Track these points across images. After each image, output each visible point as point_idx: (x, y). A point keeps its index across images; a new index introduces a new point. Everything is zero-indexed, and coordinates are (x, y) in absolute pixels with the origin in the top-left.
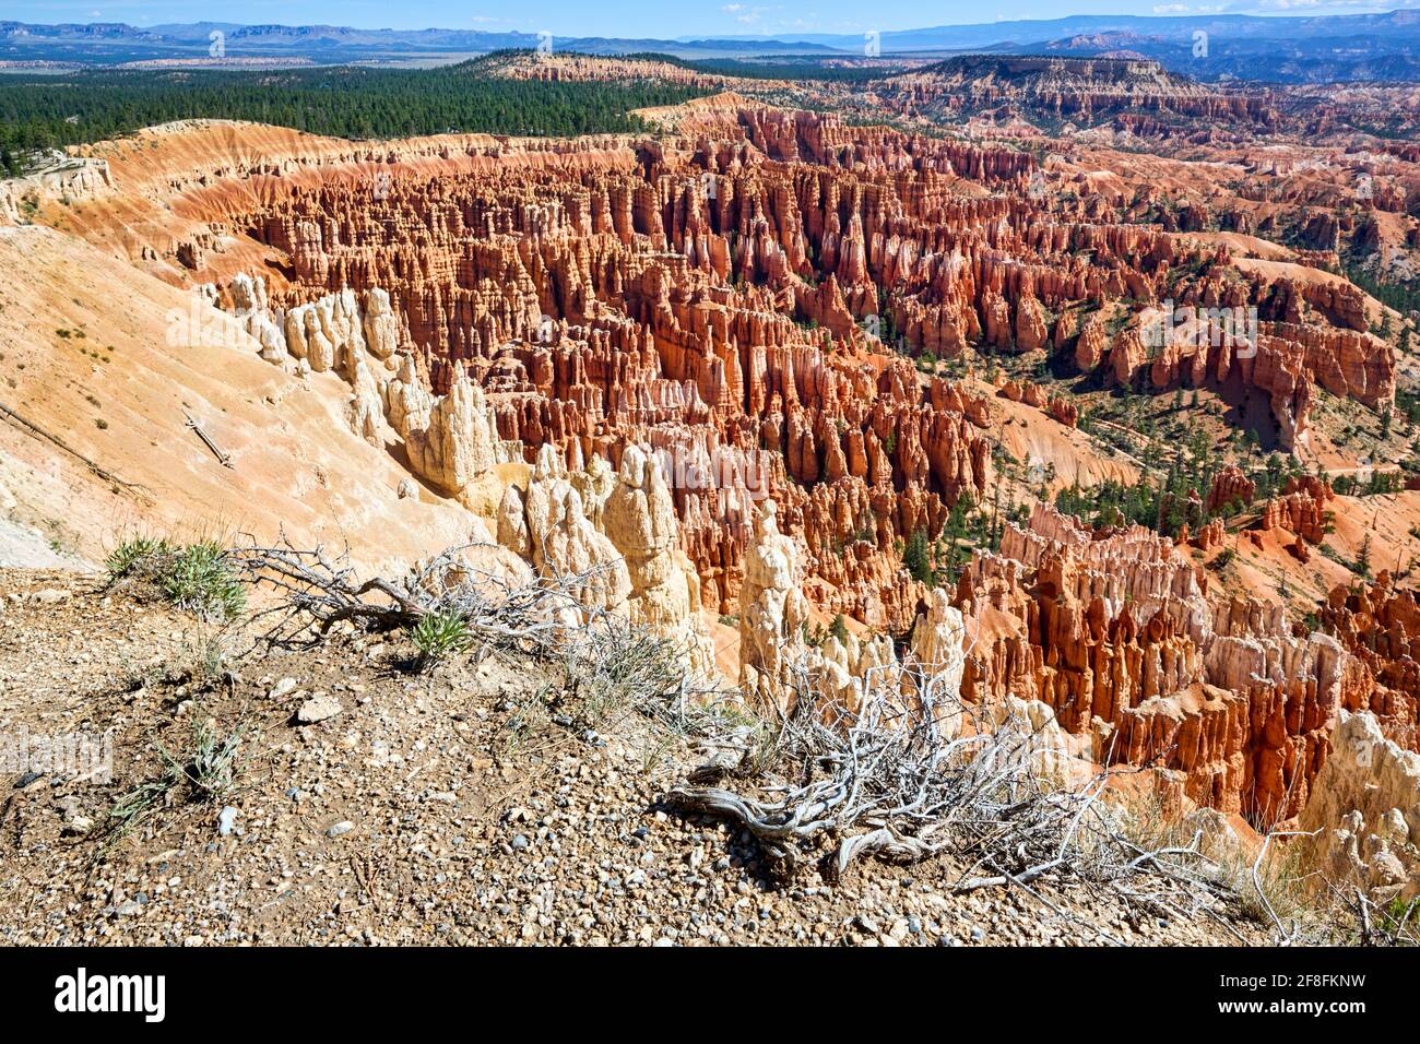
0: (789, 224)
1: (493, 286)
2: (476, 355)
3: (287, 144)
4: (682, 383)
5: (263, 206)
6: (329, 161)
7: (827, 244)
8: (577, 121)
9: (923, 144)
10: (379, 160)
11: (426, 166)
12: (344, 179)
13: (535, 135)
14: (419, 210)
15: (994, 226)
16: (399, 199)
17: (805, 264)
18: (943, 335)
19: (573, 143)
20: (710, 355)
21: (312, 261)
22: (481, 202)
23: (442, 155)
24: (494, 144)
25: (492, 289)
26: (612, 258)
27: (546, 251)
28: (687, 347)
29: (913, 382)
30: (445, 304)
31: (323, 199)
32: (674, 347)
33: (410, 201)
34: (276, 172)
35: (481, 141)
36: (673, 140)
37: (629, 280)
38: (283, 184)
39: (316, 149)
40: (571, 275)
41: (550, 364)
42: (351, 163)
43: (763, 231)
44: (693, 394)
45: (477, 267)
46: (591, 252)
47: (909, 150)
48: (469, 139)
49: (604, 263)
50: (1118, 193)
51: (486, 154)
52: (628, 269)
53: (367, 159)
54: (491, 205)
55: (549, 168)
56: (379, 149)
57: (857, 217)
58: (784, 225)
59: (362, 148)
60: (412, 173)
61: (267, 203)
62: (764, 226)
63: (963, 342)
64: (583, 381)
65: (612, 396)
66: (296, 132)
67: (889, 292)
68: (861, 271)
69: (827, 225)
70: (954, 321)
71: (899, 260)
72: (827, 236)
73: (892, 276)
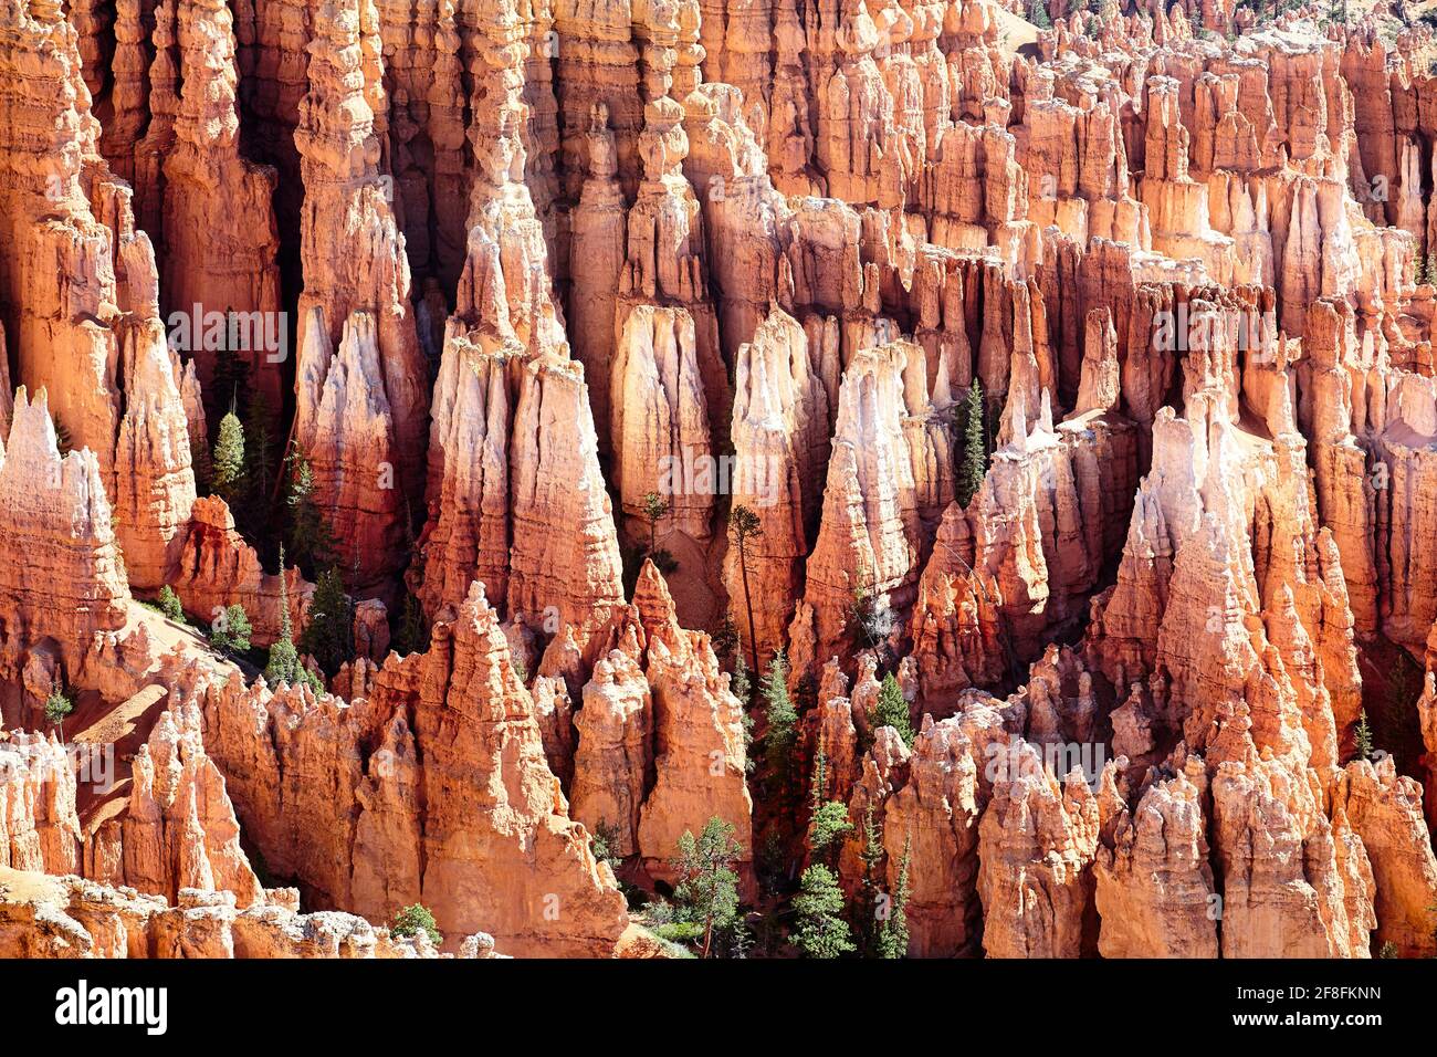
0: (73, 277)
7: (340, 394)
67: (807, 694)
68: (611, 559)
69: (317, 270)
70: (1309, 864)
71: (840, 476)
72: (334, 342)
73: (797, 583)
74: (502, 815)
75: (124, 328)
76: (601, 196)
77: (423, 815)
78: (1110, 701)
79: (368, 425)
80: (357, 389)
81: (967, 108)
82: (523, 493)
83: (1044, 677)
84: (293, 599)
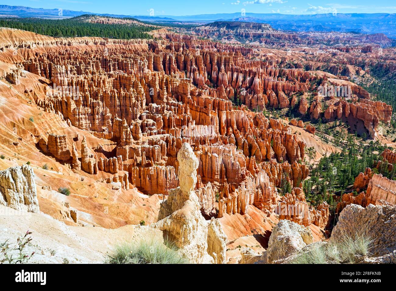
0: (202, 69)
1: (134, 90)
2: (136, 118)
3: (31, 37)
5: (25, 59)
6: (47, 44)
7: (214, 75)
8: (128, 34)
9: (219, 45)
10: (65, 45)
11: (81, 47)
12: (54, 51)
13: (116, 38)
14: (85, 62)
15: (258, 69)
16: (77, 58)
17: (207, 81)
18: (258, 104)
19: (129, 41)
20: (210, 115)
21: (61, 81)
22: (106, 60)
23: (86, 44)
24: (103, 41)
25: (133, 92)
26: (167, 80)
27: (146, 77)
28: (200, 112)
29: (266, 121)
30: (119, 98)
31: (48, 58)
32: (194, 112)
33: (81, 59)
34: (29, 47)
35: (99, 40)
36: (160, 41)
37: (173, 88)
38: (32, 52)
39: (42, 39)
40: (157, 86)
41: (162, 121)
42: (55, 45)
43: (196, 70)
45: (120, 83)
46: (159, 78)
47: (216, 47)
48: (95, 39)
49: (164, 81)
50: (277, 60)
51: (101, 44)
52: (173, 84)
53: (61, 44)
54: (110, 61)
55: (123, 49)
56: (65, 41)
57: (223, 67)
58: (200, 69)
59: (58, 40)
60: (77, 49)
61: (26, 58)
62: (196, 69)
63: (264, 106)
64: (174, 127)
66: (34, 33)
67: (237, 90)
68: (228, 83)
69: (213, 69)
70: (262, 99)
71: (239, 80)
72: (214, 72)
73: (236, 85)
74: (223, 95)
75: (204, 71)
76: (227, 66)
77: (219, 95)
78: (252, 91)
79: (215, 76)
81: (243, 63)
82: (223, 80)
83: (248, 90)
84: (212, 84)
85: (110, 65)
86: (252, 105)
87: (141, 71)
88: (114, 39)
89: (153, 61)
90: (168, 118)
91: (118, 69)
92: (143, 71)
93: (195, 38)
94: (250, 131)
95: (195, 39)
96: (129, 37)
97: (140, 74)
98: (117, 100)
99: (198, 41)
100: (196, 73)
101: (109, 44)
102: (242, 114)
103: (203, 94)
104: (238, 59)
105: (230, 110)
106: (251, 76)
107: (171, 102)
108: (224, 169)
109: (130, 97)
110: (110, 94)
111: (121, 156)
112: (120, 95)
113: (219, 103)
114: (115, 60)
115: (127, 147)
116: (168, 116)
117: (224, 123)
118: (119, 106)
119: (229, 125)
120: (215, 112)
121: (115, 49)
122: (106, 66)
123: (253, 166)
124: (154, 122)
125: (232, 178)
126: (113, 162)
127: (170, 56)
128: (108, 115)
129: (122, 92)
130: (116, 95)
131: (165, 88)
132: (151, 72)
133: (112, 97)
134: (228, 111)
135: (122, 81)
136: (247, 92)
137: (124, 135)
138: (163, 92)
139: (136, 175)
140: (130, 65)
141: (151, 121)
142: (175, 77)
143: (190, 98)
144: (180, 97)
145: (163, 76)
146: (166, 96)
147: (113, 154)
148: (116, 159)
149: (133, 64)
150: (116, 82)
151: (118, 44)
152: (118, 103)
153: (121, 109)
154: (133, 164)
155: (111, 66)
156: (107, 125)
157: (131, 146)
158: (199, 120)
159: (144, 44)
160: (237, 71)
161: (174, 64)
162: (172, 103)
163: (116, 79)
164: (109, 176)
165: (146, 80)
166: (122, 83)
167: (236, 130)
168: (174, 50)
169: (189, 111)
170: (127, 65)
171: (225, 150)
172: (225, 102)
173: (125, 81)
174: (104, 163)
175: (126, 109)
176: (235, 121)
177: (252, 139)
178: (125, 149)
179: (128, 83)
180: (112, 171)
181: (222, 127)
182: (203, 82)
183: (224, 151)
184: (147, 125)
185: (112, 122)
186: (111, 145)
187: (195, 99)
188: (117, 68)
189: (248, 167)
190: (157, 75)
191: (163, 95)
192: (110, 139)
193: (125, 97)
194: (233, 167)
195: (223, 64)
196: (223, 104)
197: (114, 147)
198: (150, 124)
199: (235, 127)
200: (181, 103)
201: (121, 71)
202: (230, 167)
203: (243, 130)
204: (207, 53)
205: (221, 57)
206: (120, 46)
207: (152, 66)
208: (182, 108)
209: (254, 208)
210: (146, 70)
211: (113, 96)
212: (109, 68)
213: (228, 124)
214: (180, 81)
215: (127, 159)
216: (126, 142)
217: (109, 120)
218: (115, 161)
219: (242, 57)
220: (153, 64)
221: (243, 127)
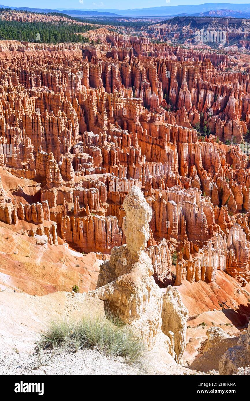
0: (156, 84)
1: (63, 114)
2: (67, 151)
4: (163, 164)
7: (173, 93)
8: (55, 36)
9: (181, 51)
13: (39, 42)
15: (235, 85)
17: (163, 101)
18: (234, 133)
19: (56, 46)
20: (167, 149)
22: (25, 72)
24: (22, 45)
25: (63, 116)
26: (107, 100)
27: (79, 96)
28: (153, 144)
29: (244, 158)
30: (44, 124)
32: (145, 144)
35: (16, 44)
36: (99, 46)
37: (116, 111)
40: (94, 108)
41: (101, 155)
44: (168, 169)
46: (97, 97)
47: (175, 54)
48: (10, 43)
49: (104, 102)
51: (18, 50)
52: (117, 105)
54: (31, 73)
55: (49, 57)
57: (185, 81)
58: (154, 85)
62: (147, 85)
63: (242, 137)
64: (117, 164)
65: (132, 171)
67: (204, 114)
68: (191, 105)
69: (172, 85)
70: (239, 127)
71: (207, 100)
72: (172, 89)
73: (203, 107)
74: (185, 121)
75: (159, 88)
76: (191, 80)
77: (179, 121)
78: (225, 116)
79: (175, 95)
80: (174, 93)
81: (213, 76)
82: (185, 100)
83: (220, 114)
84: (170, 106)
85: (31, 79)
86: (225, 136)
87: (73, 88)
88: (36, 44)
89: (88, 73)
90: (109, 152)
91: (42, 85)
92: (75, 88)
93: (146, 41)
94: (221, 170)
95: (146, 43)
96: (56, 40)
97: (72, 92)
98: (41, 127)
99: (151, 46)
100: (148, 91)
101: (30, 50)
102: (210, 147)
103: (157, 119)
104: (207, 70)
105: (194, 143)
106: (225, 95)
107: (113, 130)
108: (184, 222)
109: (58, 123)
110: (31, 118)
111: (47, 202)
112: (45, 120)
113: (179, 132)
114: (37, 72)
115: (55, 190)
116: (109, 149)
117: (185, 159)
118: (44, 135)
119: (192, 162)
120: (173, 145)
121: (38, 57)
122: (25, 80)
123: (225, 218)
124: (91, 157)
125: (194, 234)
126: (36, 209)
127: (112, 67)
128: (29, 146)
129: (48, 116)
130: (40, 120)
131: (105, 111)
132: (86, 90)
133: (34, 122)
134: (191, 143)
135: (47, 101)
136: (219, 117)
137: (51, 174)
138: (103, 117)
139: (66, 227)
140: (58, 80)
141: (86, 156)
142: (119, 96)
143: (138, 125)
144: (125, 123)
145: (103, 94)
146: (107, 121)
147: (37, 198)
148: (40, 205)
149: (62, 78)
150: (40, 103)
151: (41, 50)
152: (42, 131)
153: (46, 139)
154: (63, 212)
155: (33, 80)
156: (29, 160)
157: (60, 189)
158: (152, 155)
159: (77, 50)
160: (205, 87)
161: (117, 78)
162: (115, 131)
163: (40, 98)
164: (32, 227)
165: (80, 100)
166: (47, 105)
167: (202, 170)
168: (118, 58)
169: (137, 142)
170: (53, 79)
171: (186, 196)
172: (188, 131)
173: (52, 101)
174: (25, 209)
175: (53, 139)
176: (201, 157)
177: (223, 182)
178: (52, 192)
179: (56, 104)
180: (35, 220)
181: (182, 165)
182: (157, 102)
183: (184, 198)
184: (81, 161)
185: (35, 157)
186: (34, 186)
187: (146, 126)
188: (41, 83)
189: (218, 220)
190: (94, 93)
191: (103, 120)
192: (32, 179)
193: (52, 123)
194: (196, 220)
195: (185, 77)
196: (184, 134)
197: (38, 189)
198: (85, 160)
199: (201, 165)
200: (126, 132)
201: (46, 87)
202: (192, 219)
203: (212, 169)
204: (163, 62)
205: (182, 69)
206: (44, 52)
207: (88, 81)
208: (128, 138)
209: (224, 274)
210: (80, 86)
211: (36, 122)
212: (29, 84)
213: (190, 162)
214: (125, 101)
215: (55, 205)
216: (53, 183)
217: (31, 153)
218: (39, 208)
219: (212, 68)
220: (89, 78)
221: (212, 166)
